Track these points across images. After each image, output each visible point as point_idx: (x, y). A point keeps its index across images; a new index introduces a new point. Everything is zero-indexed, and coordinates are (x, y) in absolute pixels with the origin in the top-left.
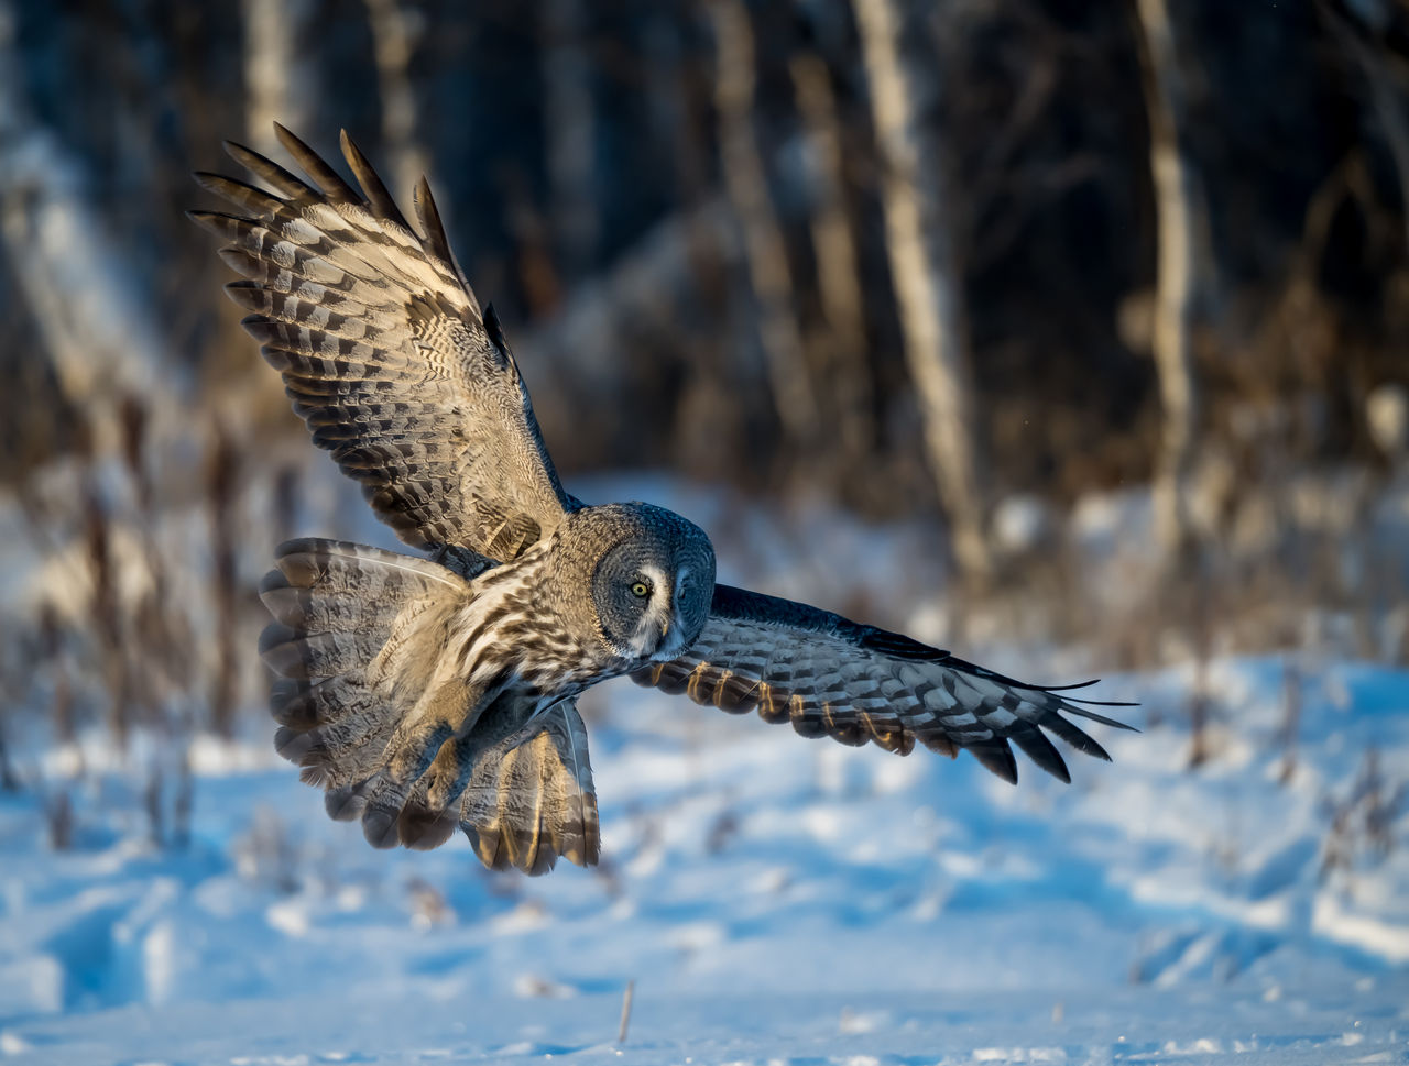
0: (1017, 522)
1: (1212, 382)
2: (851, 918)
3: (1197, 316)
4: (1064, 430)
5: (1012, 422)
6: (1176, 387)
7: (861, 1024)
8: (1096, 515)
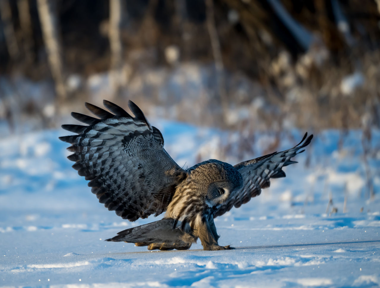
0: (74, 82)
1: (126, 45)
2: (29, 189)
3: (122, 26)
4: (86, 57)
5: (72, 55)
6: (116, 46)
7: (32, 218)
8: (95, 81)
